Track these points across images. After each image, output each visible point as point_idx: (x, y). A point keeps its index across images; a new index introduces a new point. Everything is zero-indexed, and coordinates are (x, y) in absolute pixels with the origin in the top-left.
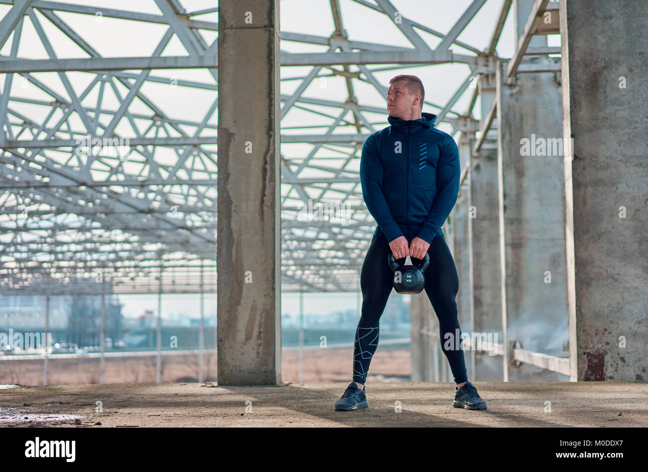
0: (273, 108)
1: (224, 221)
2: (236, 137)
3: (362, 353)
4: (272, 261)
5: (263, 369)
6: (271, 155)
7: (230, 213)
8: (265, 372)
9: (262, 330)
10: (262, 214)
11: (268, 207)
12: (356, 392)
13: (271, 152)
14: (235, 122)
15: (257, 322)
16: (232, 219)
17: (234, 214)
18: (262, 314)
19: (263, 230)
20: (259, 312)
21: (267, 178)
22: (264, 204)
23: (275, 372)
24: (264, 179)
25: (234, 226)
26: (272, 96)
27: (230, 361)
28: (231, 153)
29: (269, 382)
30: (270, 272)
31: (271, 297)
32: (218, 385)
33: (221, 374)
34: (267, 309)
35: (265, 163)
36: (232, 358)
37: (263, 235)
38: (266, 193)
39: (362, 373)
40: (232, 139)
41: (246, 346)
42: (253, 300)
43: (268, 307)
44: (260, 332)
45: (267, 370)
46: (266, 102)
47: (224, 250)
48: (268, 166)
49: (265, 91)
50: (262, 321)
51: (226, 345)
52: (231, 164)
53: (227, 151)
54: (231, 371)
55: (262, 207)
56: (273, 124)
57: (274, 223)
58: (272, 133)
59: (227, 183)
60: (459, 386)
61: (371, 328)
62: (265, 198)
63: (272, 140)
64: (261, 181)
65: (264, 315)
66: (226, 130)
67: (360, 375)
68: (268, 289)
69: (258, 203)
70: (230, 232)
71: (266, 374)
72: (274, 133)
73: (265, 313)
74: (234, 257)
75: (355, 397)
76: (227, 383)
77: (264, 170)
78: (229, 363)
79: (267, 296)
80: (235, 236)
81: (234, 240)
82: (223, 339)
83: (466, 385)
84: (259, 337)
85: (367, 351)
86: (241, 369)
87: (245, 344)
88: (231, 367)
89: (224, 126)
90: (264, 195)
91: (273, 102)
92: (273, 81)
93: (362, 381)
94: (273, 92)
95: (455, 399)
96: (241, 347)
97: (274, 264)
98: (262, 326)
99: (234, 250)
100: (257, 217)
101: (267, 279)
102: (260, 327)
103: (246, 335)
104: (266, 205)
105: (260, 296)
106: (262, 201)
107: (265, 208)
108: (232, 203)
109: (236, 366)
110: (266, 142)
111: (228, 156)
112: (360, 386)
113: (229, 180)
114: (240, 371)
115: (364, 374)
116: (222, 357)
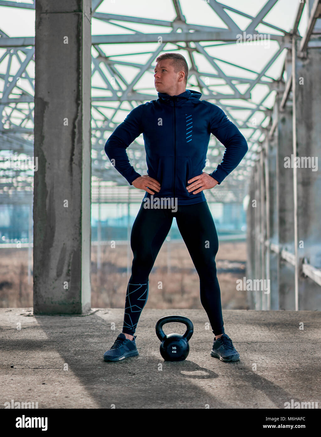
0: (80, 81)
1: (40, 177)
2: (50, 105)
3: (131, 307)
4: (79, 210)
5: (71, 301)
6: (79, 120)
7: (45, 170)
8: (73, 303)
9: (70, 268)
10: (71, 170)
11: (76, 165)
12: (124, 343)
13: (79, 118)
14: (49, 93)
15: (66, 262)
16: (46, 175)
17: (47, 171)
18: (70, 254)
19: (72, 184)
20: (68, 254)
21: (76, 140)
22: (73, 162)
23: (81, 303)
24: (73, 141)
25: (48, 180)
26: (80, 70)
27: (43, 294)
28: (45, 119)
29: (76, 312)
30: (77, 220)
31: (78, 241)
32: (34, 314)
33: (36, 305)
34: (74, 250)
35: (74, 127)
36: (46, 292)
37: (72, 188)
38: (75, 153)
39: (132, 326)
40: (46, 107)
41: (57, 282)
42: (63, 243)
43: (75, 249)
44: (69, 270)
45: (75, 302)
46: (75, 75)
47: (39, 201)
48: (76, 130)
49: (74, 66)
50: (71, 260)
51: (41, 281)
52: (45, 128)
53: (43, 117)
54: (45, 302)
55: (71, 164)
56: (81, 94)
57: (81, 179)
58: (79, 102)
59: (42, 144)
60: (217, 337)
61: (140, 284)
62: (73, 157)
63: (80, 108)
64: (70, 142)
65: (72, 256)
66: (41, 99)
67: (129, 327)
68: (76, 234)
69: (67, 162)
70: (44, 185)
71: (74, 305)
72: (82, 102)
73: (73, 254)
74: (47, 207)
75: (123, 347)
76: (41, 312)
77: (73, 134)
78: (43, 295)
79: (75, 239)
80: (49, 189)
81: (47, 192)
82: (38, 275)
83: (222, 337)
84: (68, 274)
85: (135, 305)
86: (53, 300)
87: (56, 280)
88: (44, 300)
89: (40, 96)
90: (72, 154)
91: (81, 76)
92: (81, 58)
93: (132, 332)
94: (81, 67)
95: (213, 349)
96: (53, 283)
97: (81, 213)
98: (71, 264)
99: (47, 201)
100: (67, 173)
101: (75, 225)
102: (69, 266)
103: (57, 272)
104: (74, 163)
105: (69, 240)
106: (72, 160)
107: (74, 165)
108: (46, 161)
109: (48, 298)
110: (74, 110)
111: (43, 121)
112: (129, 337)
113: (44, 142)
114: (52, 303)
115: (133, 326)
116: (37, 290)
